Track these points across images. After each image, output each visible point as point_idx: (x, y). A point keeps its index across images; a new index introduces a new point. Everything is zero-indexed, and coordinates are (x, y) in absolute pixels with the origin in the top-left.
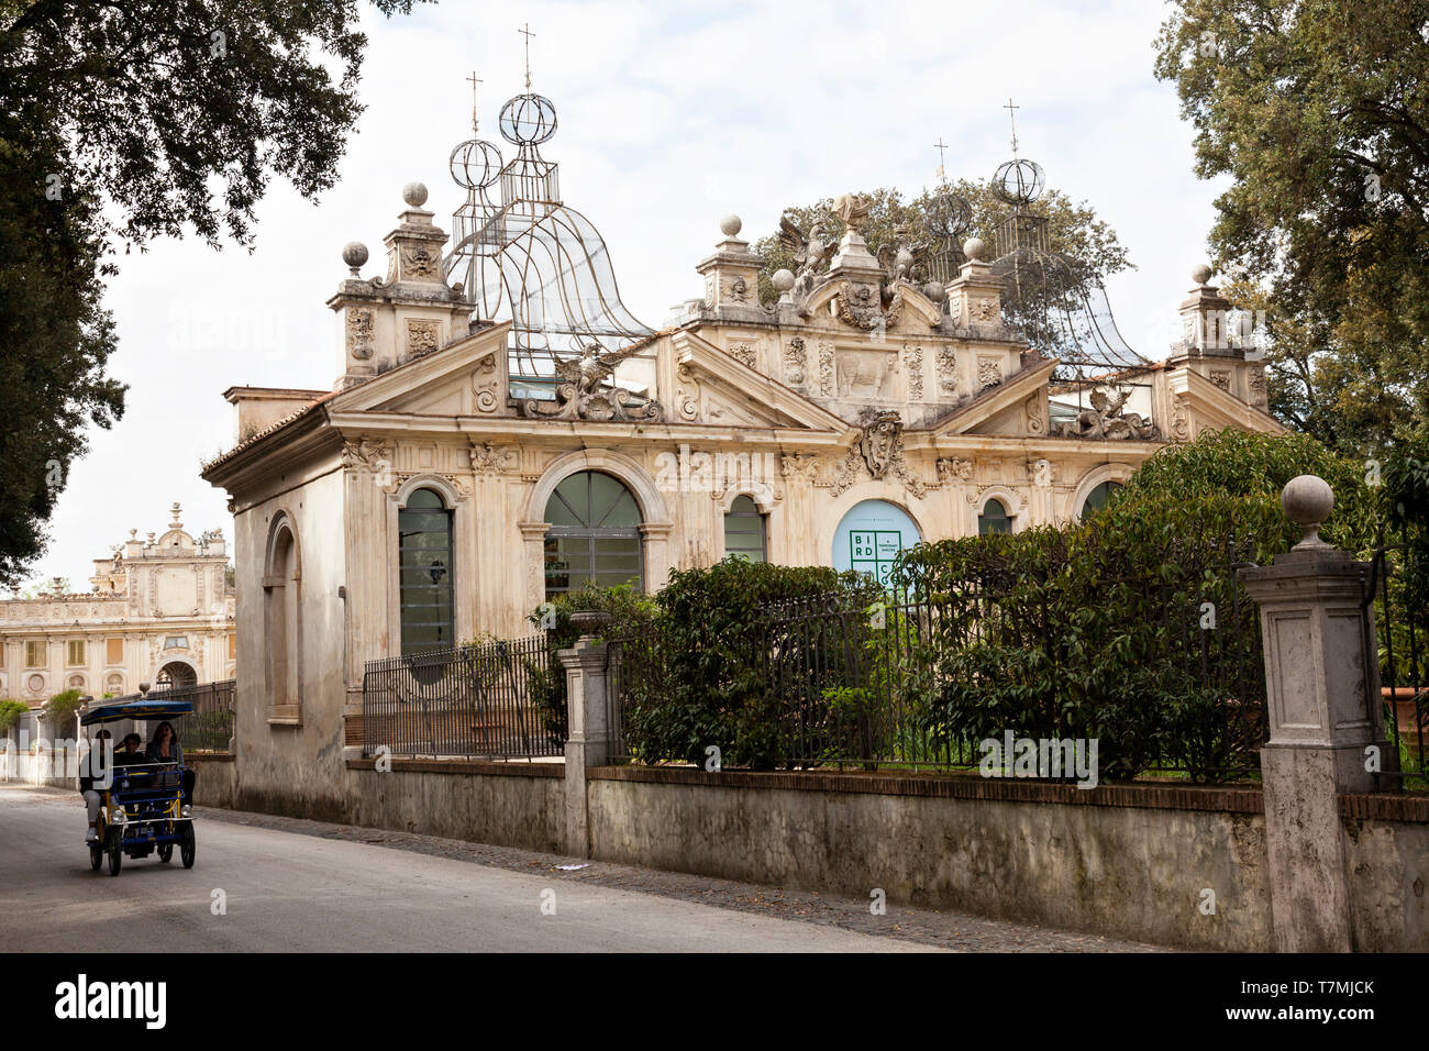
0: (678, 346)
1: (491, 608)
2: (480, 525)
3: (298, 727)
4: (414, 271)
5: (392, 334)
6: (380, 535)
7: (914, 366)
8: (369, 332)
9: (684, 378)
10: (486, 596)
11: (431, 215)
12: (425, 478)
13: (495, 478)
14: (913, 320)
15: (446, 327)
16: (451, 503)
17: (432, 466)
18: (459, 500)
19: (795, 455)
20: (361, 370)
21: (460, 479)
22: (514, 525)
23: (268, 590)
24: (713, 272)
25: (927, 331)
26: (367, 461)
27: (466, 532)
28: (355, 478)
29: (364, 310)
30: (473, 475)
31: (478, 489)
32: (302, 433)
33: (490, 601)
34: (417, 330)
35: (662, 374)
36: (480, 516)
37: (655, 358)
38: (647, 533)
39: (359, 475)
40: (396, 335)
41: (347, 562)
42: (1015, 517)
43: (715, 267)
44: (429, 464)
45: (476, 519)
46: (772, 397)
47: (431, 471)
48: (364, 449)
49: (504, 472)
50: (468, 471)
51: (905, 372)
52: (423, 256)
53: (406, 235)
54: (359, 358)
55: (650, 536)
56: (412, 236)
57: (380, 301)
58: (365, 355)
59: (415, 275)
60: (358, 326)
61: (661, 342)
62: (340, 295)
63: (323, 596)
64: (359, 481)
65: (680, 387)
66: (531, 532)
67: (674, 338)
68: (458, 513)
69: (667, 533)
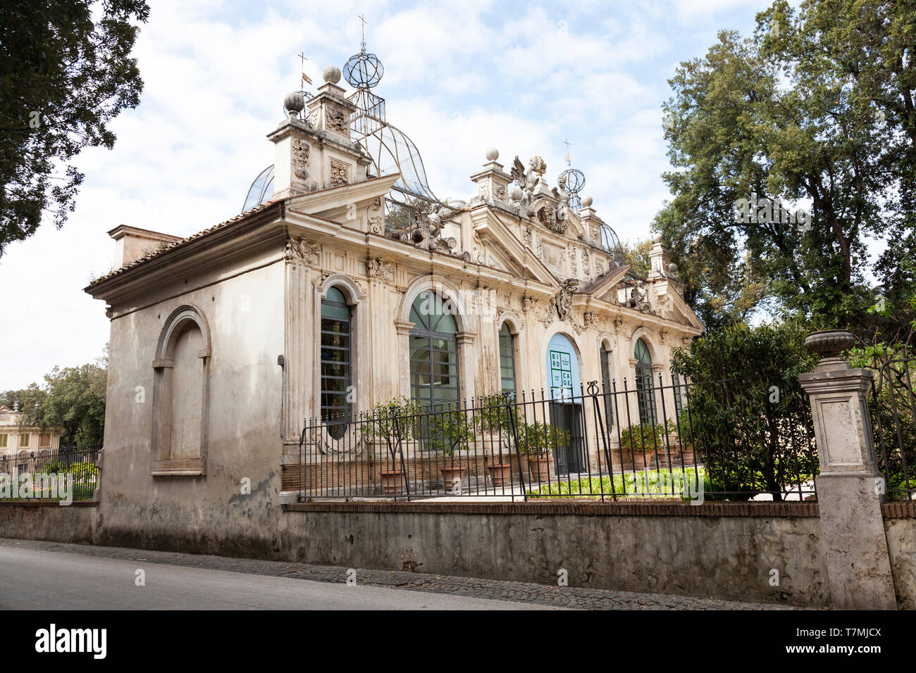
0: (475, 218)
1: (379, 381)
2: (373, 318)
3: (199, 478)
4: (334, 126)
5: (320, 164)
6: (310, 317)
7: (573, 257)
8: (306, 160)
9: (478, 240)
10: (377, 373)
11: (345, 91)
12: (339, 277)
13: (382, 285)
14: (570, 233)
15: (354, 171)
16: (355, 299)
17: (343, 270)
18: (361, 298)
19: (530, 299)
20: (301, 186)
21: (361, 282)
22: (392, 322)
23: (159, 370)
24: (487, 179)
25: (577, 239)
26: (303, 257)
27: (365, 323)
28: (294, 268)
29: (303, 141)
30: (369, 281)
31: (372, 291)
32: (239, 233)
33: (379, 377)
34: (337, 168)
35: (464, 236)
36: (373, 313)
37: (460, 225)
38: (463, 338)
39: (297, 266)
40: (323, 168)
41: (286, 335)
42: (611, 351)
43: (489, 176)
44: (340, 267)
45: (371, 314)
46: (525, 259)
47: (343, 273)
48: (302, 247)
49: (387, 282)
50: (365, 278)
51: (569, 261)
52: (340, 117)
53: (331, 98)
54: (299, 177)
55: (465, 340)
56: (335, 100)
57: (315, 138)
58: (303, 176)
59: (333, 129)
60: (300, 152)
61: (464, 215)
62: (289, 125)
63: (247, 367)
64: (297, 271)
65: (475, 245)
66: (402, 328)
67: (473, 213)
68: (359, 308)
69: (473, 339)
